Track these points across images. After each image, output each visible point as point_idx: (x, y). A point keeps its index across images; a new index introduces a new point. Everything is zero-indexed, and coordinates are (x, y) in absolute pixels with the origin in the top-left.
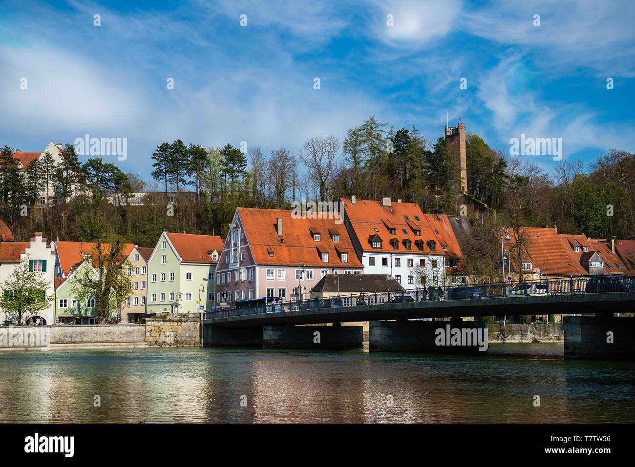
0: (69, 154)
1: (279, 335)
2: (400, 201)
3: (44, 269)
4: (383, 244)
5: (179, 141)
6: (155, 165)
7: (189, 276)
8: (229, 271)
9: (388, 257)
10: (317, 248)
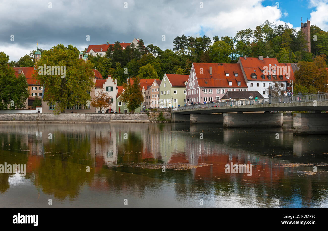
0: (141, 43)
1: (197, 118)
2: (268, 57)
3: (112, 90)
4: (257, 77)
5: (184, 35)
6: (174, 46)
7: (175, 92)
8: (190, 90)
9: (259, 83)
10: (227, 79)
